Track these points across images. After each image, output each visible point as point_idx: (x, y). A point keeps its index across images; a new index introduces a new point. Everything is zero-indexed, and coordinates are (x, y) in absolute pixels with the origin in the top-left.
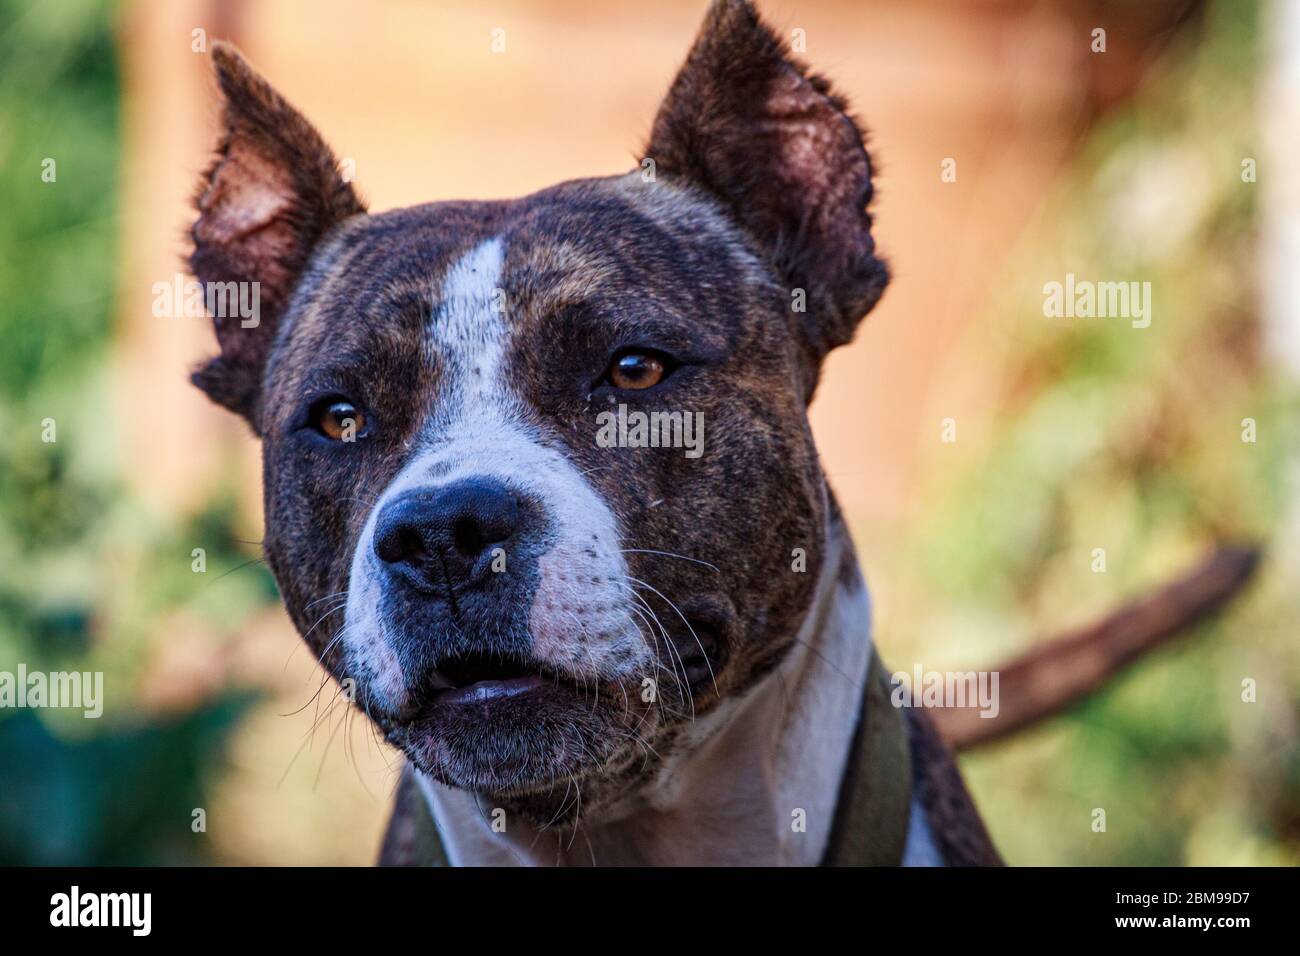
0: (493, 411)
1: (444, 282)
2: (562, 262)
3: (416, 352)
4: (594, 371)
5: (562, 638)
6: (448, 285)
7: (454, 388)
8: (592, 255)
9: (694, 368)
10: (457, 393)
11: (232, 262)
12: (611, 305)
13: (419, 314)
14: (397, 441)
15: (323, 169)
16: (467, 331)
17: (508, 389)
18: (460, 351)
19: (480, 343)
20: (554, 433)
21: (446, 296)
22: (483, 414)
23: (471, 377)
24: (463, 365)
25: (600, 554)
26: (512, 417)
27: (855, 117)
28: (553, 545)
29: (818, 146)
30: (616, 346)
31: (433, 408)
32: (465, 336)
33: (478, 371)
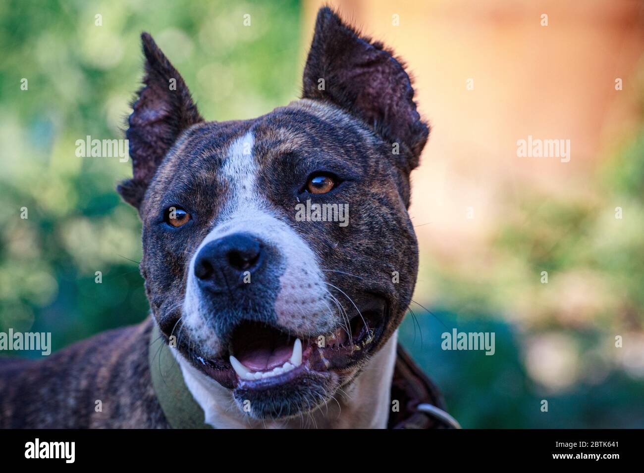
0: (253, 205)
1: (228, 149)
2: (282, 136)
3: (215, 180)
4: (299, 184)
5: (293, 316)
6: (230, 151)
7: (234, 196)
8: (296, 133)
9: (350, 182)
10: (235, 199)
11: (146, 135)
12: (306, 154)
13: (216, 163)
14: (206, 222)
15: (183, 98)
16: (239, 169)
17: (259, 194)
18: (236, 178)
19: (245, 175)
20: (283, 213)
21: (229, 155)
22: (248, 207)
23: (242, 191)
24: (238, 185)
25: (309, 272)
26: (262, 207)
27: (397, 57)
28: (285, 269)
29: (385, 75)
30: (309, 173)
31: (224, 205)
32: (238, 171)
33: (244, 187)
